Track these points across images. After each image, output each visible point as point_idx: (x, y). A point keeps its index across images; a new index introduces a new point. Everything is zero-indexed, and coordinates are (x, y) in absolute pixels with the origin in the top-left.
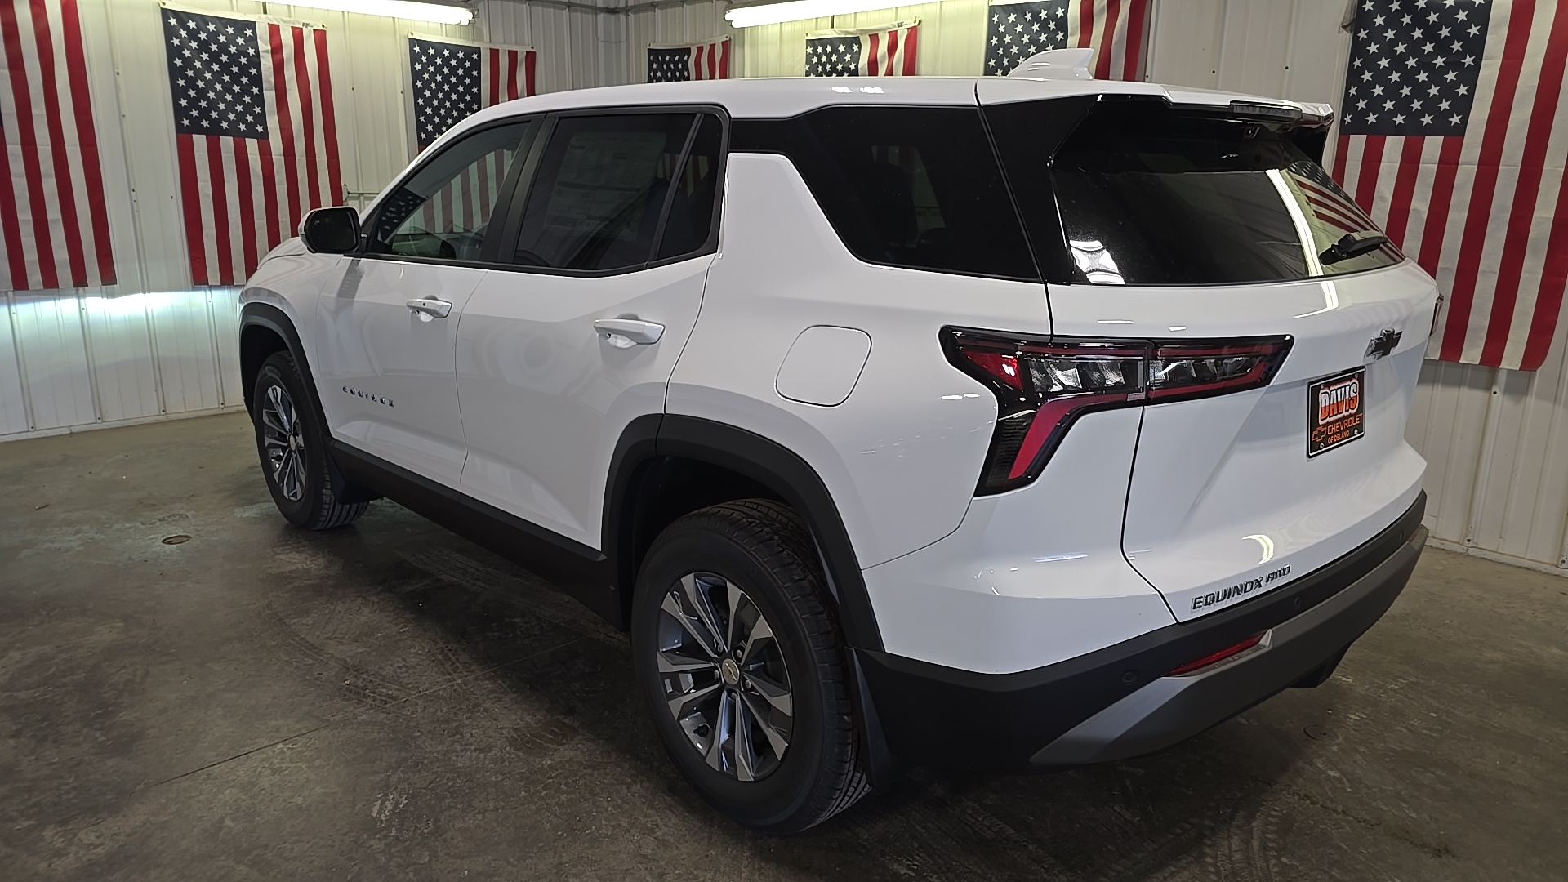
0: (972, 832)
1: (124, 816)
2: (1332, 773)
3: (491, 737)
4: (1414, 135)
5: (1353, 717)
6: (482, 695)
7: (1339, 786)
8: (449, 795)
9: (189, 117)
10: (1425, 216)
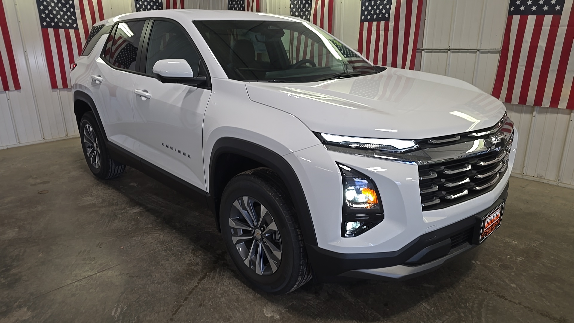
0: (363, 317)
1: (8, 317)
2: (512, 285)
3: (163, 277)
4: (540, 15)
5: (519, 259)
6: (161, 258)
7: (516, 291)
8: (144, 305)
9: (46, 21)
10: (544, 49)
